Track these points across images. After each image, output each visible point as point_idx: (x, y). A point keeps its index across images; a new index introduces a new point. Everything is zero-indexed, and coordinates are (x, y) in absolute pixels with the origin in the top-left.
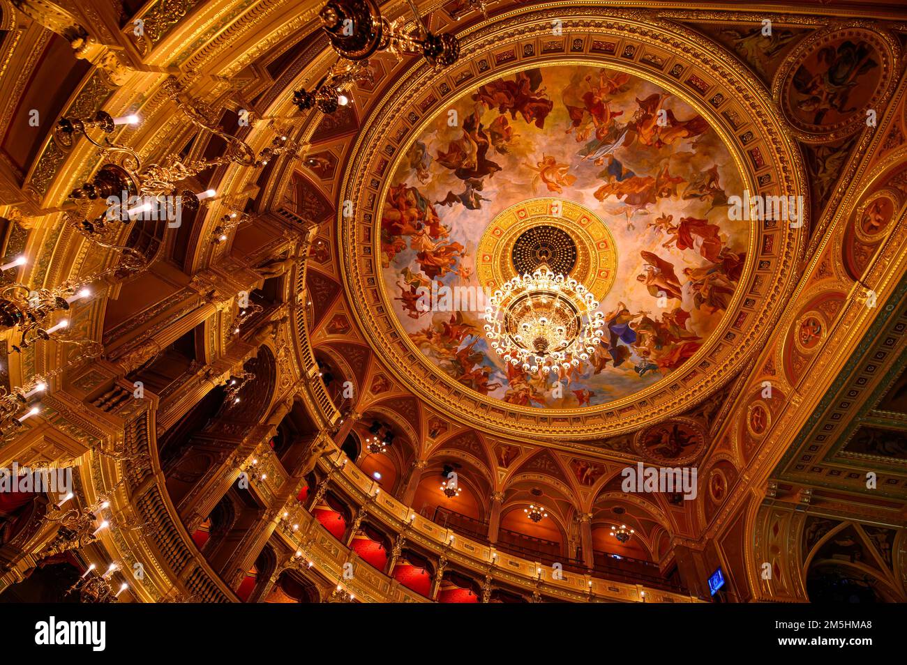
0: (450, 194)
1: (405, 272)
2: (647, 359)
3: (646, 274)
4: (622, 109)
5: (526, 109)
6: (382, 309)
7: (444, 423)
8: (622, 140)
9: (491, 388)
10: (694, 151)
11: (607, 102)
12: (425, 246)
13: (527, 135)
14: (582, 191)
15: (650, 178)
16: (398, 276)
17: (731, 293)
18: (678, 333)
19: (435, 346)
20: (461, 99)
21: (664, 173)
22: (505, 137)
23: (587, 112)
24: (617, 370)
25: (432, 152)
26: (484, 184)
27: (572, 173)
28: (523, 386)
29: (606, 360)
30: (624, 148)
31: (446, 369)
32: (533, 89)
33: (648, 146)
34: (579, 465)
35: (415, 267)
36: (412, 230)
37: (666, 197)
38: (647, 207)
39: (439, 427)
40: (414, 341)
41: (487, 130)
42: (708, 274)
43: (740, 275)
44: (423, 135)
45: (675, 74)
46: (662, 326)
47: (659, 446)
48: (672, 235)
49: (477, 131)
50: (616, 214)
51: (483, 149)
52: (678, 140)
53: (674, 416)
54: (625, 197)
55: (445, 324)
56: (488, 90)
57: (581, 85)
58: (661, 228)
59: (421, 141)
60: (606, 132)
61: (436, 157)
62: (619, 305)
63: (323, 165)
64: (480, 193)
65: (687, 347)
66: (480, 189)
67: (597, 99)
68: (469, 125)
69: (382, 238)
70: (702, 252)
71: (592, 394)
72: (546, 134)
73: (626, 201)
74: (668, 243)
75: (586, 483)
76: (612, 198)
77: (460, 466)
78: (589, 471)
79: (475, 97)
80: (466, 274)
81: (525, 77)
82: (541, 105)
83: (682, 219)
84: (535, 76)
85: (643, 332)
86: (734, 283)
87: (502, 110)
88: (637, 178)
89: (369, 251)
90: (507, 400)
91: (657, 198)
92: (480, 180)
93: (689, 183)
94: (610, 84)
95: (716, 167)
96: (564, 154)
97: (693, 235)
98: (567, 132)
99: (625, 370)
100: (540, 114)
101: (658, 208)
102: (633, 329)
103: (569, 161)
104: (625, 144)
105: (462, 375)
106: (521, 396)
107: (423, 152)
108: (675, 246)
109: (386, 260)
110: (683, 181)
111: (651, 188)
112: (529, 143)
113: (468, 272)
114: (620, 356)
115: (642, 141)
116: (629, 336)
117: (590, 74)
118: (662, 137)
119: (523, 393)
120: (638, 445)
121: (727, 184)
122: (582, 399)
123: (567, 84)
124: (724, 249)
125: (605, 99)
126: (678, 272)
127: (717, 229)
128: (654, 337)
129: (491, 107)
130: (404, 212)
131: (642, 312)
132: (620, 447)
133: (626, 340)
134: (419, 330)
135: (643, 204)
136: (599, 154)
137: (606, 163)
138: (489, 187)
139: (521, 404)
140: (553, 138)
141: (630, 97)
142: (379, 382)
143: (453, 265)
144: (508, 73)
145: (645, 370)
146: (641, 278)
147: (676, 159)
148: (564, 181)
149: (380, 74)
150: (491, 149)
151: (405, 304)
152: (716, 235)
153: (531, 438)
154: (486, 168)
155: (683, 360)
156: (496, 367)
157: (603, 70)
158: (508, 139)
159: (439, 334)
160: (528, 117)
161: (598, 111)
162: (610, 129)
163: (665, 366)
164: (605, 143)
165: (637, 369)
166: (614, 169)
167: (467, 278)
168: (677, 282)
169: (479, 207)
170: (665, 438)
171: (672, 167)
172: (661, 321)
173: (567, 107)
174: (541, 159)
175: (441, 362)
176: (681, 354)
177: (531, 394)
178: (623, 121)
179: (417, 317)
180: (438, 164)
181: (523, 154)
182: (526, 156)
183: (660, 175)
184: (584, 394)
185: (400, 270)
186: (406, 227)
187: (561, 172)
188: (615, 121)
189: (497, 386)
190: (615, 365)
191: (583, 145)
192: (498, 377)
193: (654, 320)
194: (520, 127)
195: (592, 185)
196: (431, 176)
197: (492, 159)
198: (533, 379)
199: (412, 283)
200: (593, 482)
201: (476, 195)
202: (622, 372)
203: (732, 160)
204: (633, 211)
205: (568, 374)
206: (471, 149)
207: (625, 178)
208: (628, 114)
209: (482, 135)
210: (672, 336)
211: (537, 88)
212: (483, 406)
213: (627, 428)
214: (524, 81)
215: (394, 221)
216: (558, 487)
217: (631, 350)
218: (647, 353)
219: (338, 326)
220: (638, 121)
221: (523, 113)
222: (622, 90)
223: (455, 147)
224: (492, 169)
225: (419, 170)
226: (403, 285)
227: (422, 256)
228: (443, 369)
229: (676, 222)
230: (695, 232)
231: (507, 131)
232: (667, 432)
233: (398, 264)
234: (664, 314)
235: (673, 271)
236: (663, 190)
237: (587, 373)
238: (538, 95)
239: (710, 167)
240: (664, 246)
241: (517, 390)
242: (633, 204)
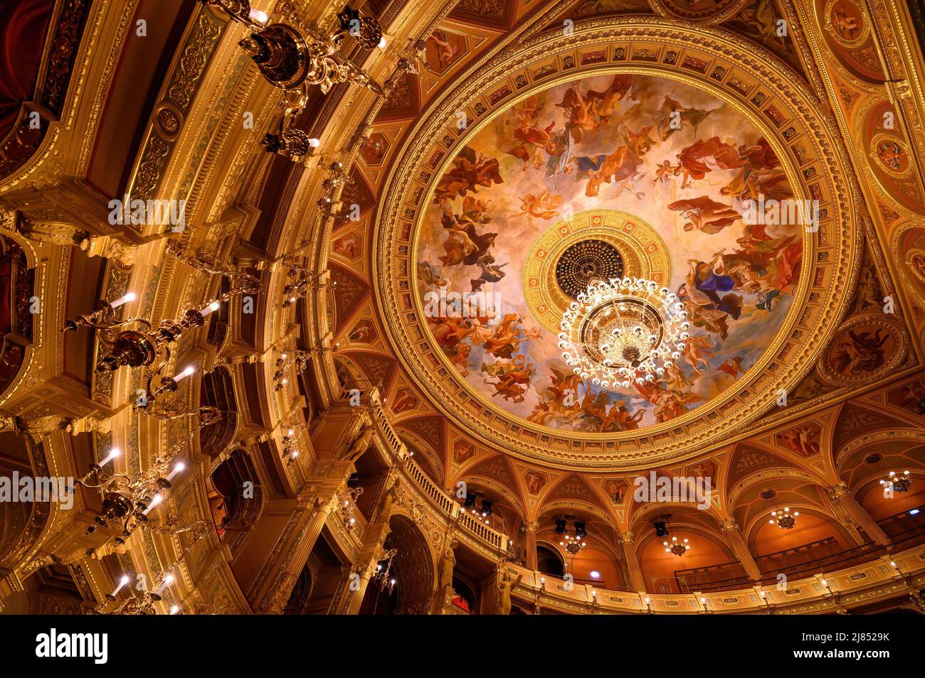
0: (473, 282)
1: (484, 368)
2: (762, 291)
3: (689, 221)
4: (551, 120)
5: (479, 179)
6: (488, 413)
7: (621, 481)
8: (572, 140)
9: (637, 418)
10: (638, 102)
11: (536, 125)
12: (485, 336)
13: (496, 195)
14: (575, 200)
15: (620, 148)
16: (481, 376)
17: (784, 178)
18: (767, 247)
19: (558, 414)
20: (428, 210)
21: (628, 135)
22: (481, 209)
23: (527, 144)
24: (741, 321)
25: (435, 262)
26: (493, 255)
27: (553, 194)
28: (666, 397)
29: (723, 319)
30: (579, 145)
31: (583, 428)
32: (473, 162)
33: (597, 128)
34: (787, 438)
35: (489, 358)
36: (465, 331)
37: (647, 151)
38: (638, 170)
39: (618, 488)
40: (535, 422)
41: (463, 216)
42: (745, 179)
43: (776, 158)
44: (420, 256)
45: (569, 65)
46: (747, 253)
47: (853, 364)
48: (682, 175)
49: (457, 222)
50: (618, 196)
51: (471, 232)
52: (616, 105)
53: (839, 326)
54: (613, 177)
55: (550, 389)
56: (441, 188)
57: (505, 131)
58: (667, 176)
59: (421, 261)
60: (554, 145)
61: (441, 263)
62: (690, 264)
63: (364, 332)
64: (494, 264)
65: (789, 254)
66: (493, 261)
67: (526, 130)
68: (447, 223)
69: (447, 354)
70: (722, 167)
71: (738, 360)
72: (509, 184)
73: (617, 179)
74: (684, 182)
75: (810, 452)
76: (604, 186)
77: (669, 516)
78: (803, 438)
79: (436, 201)
80: (535, 334)
81: (461, 159)
82: (488, 167)
83: (677, 156)
84: (468, 153)
85: (734, 270)
86: (777, 168)
87: (463, 194)
88: (610, 157)
89: (444, 372)
90: (661, 420)
91: (641, 157)
92: (487, 254)
93: (656, 127)
94: (526, 113)
95: (667, 97)
96: (535, 186)
97: (701, 161)
98: (524, 170)
99: (749, 316)
100: (493, 173)
101: (648, 164)
102: (722, 274)
103: (544, 188)
104: (577, 142)
105: (601, 424)
106: (671, 407)
107: (429, 266)
108: (693, 180)
109: (463, 369)
110: (650, 129)
111: (628, 154)
112: (502, 200)
113: (535, 332)
114: (732, 307)
115: (587, 128)
116: (725, 282)
117: (506, 118)
118: (602, 113)
119: (671, 404)
120: (829, 377)
121: (690, 101)
122: (733, 370)
123: (495, 139)
124: (740, 149)
125: (533, 125)
126: (716, 198)
127: (717, 139)
128: (748, 267)
129: (453, 198)
130: (448, 322)
131: (716, 254)
132: (813, 393)
133: (725, 288)
134: (533, 409)
135: (633, 170)
136: (563, 165)
137: (574, 166)
138: (498, 253)
139: (678, 415)
140: (517, 182)
141: (550, 108)
142: (532, 480)
143: (518, 335)
144: (447, 166)
145: (769, 302)
146: (688, 227)
147: (628, 119)
148: (554, 204)
149: (359, 240)
150: (477, 226)
151: (504, 395)
152: (721, 145)
153: (715, 442)
154: (484, 242)
155: (797, 268)
156: (625, 396)
157: (513, 108)
158: (484, 210)
159: (552, 401)
160: (485, 182)
161: (535, 136)
162: (555, 142)
163: (784, 285)
164: (560, 153)
165: (760, 307)
166: (585, 165)
167: (538, 336)
168: (725, 206)
169: (502, 275)
170: (852, 351)
171: (631, 126)
172: (741, 249)
173: (509, 153)
174: (521, 203)
175: (574, 424)
176: (789, 263)
177: (679, 399)
178: (560, 126)
179: (522, 399)
180: (446, 268)
181: (504, 210)
182: (508, 210)
183: (626, 140)
184: (731, 365)
185: (480, 370)
186: (458, 333)
187: (545, 199)
188: (554, 133)
189: (640, 413)
190: (736, 317)
191: (544, 168)
192: (635, 404)
193: (734, 253)
194: (485, 195)
195: (578, 189)
196: (447, 280)
197: (484, 232)
198: (670, 383)
199: (497, 373)
200: (817, 448)
201: (493, 267)
202: (749, 319)
203: (677, 83)
204: (629, 182)
205: (698, 357)
206: (463, 237)
207: (599, 165)
208: (559, 120)
209: (462, 222)
210: (764, 254)
211: (475, 158)
212: (644, 440)
213: (802, 369)
214: (462, 162)
215: (446, 335)
216: (785, 475)
217: (738, 294)
218: (756, 286)
219: (463, 452)
220: (571, 118)
221: (479, 183)
222: (540, 109)
223: (449, 246)
224: (490, 239)
225: (436, 282)
226: (492, 380)
227: (489, 345)
228: (580, 430)
229: (675, 162)
230: (699, 157)
231: (479, 204)
232: (848, 345)
233: (474, 366)
234: (738, 241)
235: (710, 200)
236: (639, 147)
237: (715, 343)
238: (480, 162)
239: (663, 101)
240: (683, 188)
241: (663, 404)
242: (625, 177)
